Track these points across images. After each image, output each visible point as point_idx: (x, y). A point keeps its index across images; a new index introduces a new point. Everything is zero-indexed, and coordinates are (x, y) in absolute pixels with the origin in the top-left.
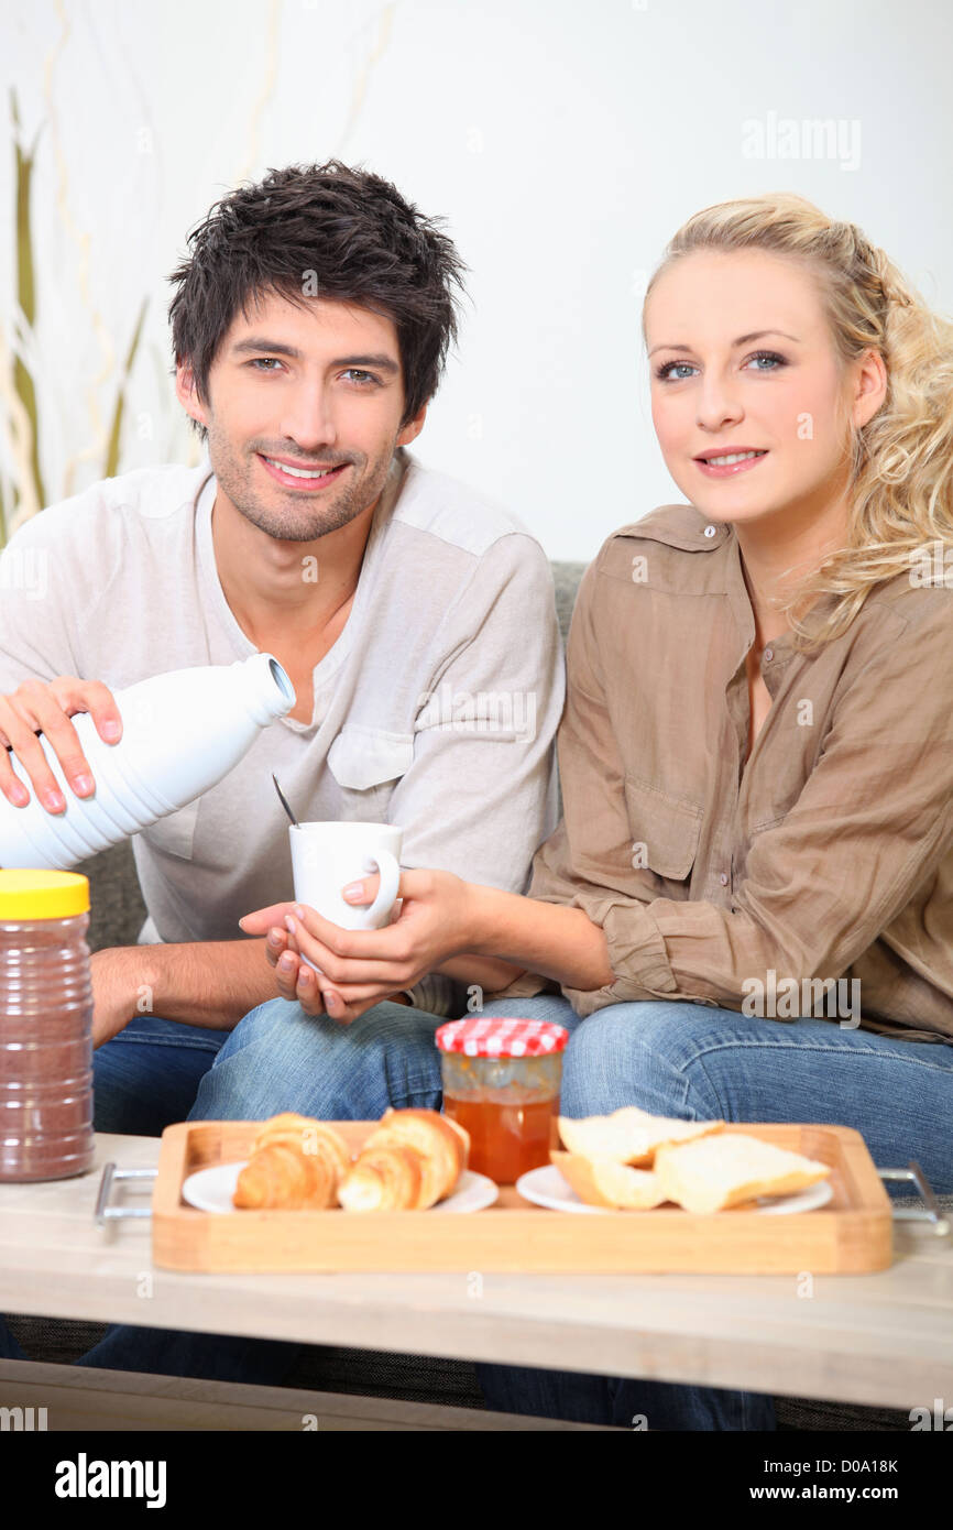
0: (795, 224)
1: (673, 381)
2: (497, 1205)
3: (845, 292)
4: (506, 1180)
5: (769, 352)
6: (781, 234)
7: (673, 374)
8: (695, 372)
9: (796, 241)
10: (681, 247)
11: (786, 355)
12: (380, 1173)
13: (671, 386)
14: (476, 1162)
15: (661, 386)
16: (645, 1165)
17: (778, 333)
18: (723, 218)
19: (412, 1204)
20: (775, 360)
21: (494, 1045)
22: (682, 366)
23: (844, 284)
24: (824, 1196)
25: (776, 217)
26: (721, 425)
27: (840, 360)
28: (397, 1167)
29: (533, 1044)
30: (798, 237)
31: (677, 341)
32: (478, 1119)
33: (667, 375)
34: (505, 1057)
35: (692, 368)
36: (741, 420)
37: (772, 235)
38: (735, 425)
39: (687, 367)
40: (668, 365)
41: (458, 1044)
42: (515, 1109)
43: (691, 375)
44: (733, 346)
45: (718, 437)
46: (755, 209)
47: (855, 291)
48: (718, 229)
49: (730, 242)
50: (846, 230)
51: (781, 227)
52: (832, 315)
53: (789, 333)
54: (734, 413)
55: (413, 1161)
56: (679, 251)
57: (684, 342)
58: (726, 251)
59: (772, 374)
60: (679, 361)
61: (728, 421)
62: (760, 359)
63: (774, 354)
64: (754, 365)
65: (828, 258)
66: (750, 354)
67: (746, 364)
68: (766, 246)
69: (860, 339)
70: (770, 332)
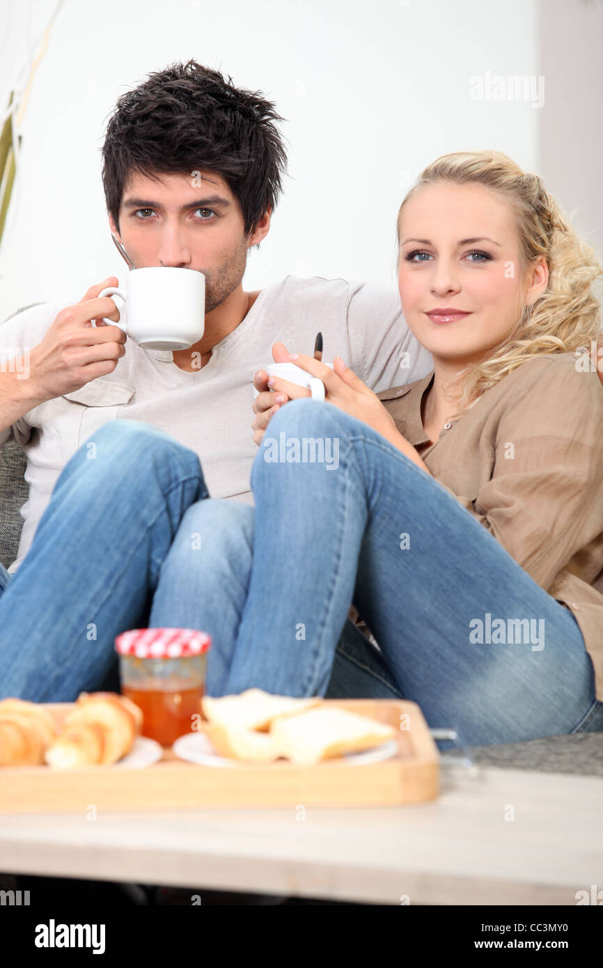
0: (503, 171)
1: (416, 262)
2: (162, 760)
3: (530, 217)
4: (167, 744)
5: (482, 251)
6: (496, 176)
7: (417, 258)
8: (431, 258)
9: (504, 182)
10: (429, 177)
11: (492, 254)
12: (76, 740)
13: (415, 265)
14: (146, 731)
15: (407, 265)
16: (265, 730)
17: (488, 240)
18: (459, 162)
19: (100, 760)
20: (484, 256)
21: (158, 649)
22: (423, 254)
23: (530, 212)
24: (392, 749)
25: (493, 164)
26: (446, 293)
27: (523, 261)
28: (89, 736)
29: (186, 647)
30: (505, 179)
31: (423, 237)
32: (147, 701)
33: (413, 258)
34: (166, 657)
35: (429, 255)
36: (459, 292)
37: (490, 177)
38: (454, 294)
39: (425, 254)
40: (414, 252)
41: (132, 649)
42: (173, 694)
43: (428, 259)
44: (459, 244)
45: (443, 300)
46: (479, 158)
47: (536, 218)
48: (455, 169)
49: (462, 178)
50: (534, 179)
51: (495, 172)
52: (522, 231)
53: (494, 240)
54: (455, 287)
55: (100, 732)
56: (428, 180)
57: (427, 238)
58: (460, 183)
59: (482, 264)
60: (422, 250)
61: (450, 291)
62: (474, 255)
63: (485, 252)
64: (470, 258)
65: (522, 195)
66: (470, 251)
67: (465, 257)
68: (485, 182)
69: (536, 249)
70: (484, 239)
